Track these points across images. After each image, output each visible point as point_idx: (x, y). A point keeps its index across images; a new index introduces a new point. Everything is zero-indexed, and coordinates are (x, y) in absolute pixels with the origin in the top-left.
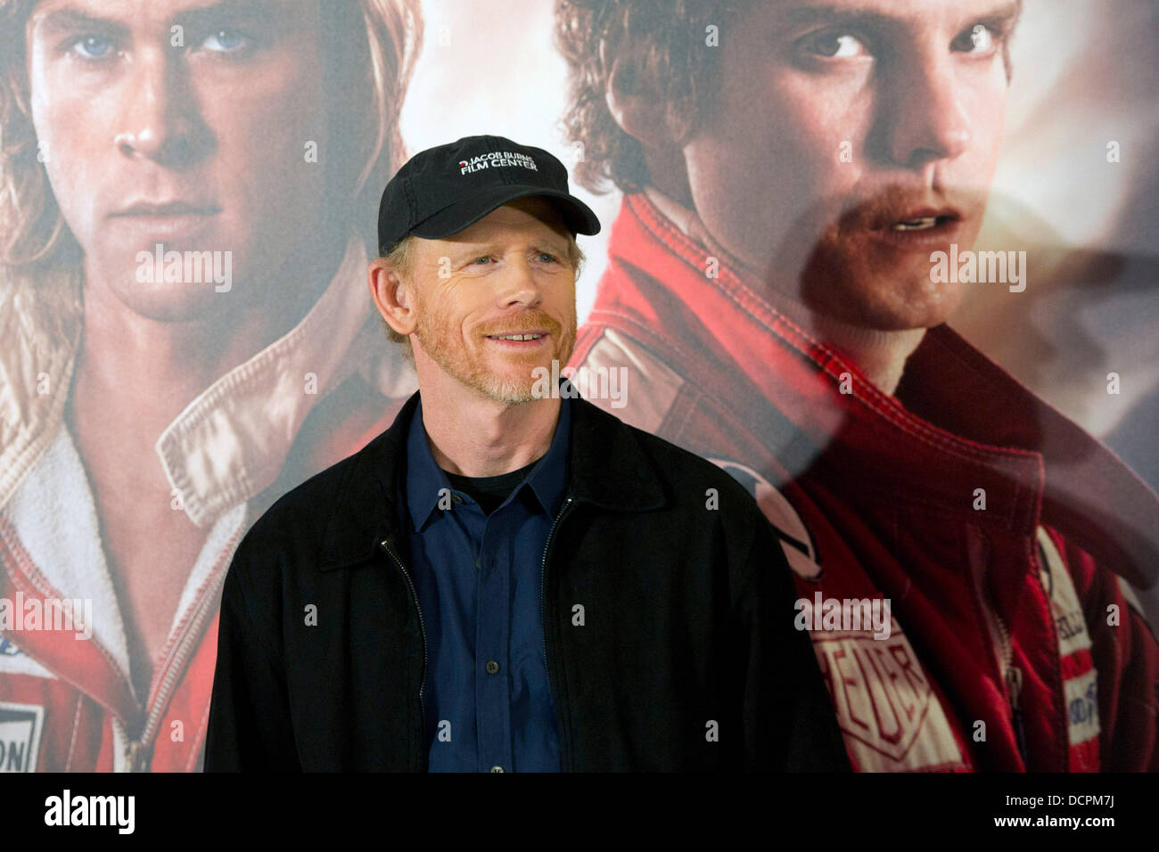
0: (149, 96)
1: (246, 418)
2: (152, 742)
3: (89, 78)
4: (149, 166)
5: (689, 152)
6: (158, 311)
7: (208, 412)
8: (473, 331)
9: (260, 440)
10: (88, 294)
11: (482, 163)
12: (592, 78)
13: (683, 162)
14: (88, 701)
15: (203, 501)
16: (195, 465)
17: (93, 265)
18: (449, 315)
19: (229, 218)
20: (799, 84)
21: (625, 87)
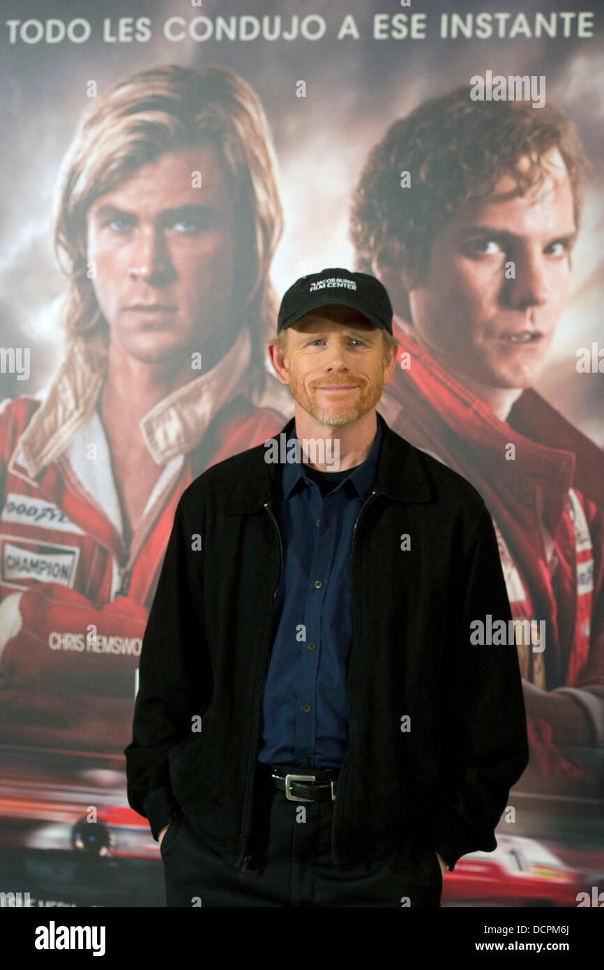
0: (146, 251)
1: (186, 413)
2: (132, 568)
3: (117, 240)
4: (144, 286)
5: (412, 295)
6: (145, 358)
7: (167, 409)
8: (309, 384)
9: (191, 424)
10: (111, 348)
11: (322, 285)
12: (366, 255)
13: (408, 300)
14: (102, 548)
15: (162, 453)
16: (159, 435)
17: (114, 334)
18: (298, 373)
19: (183, 314)
20: (468, 265)
21: (382, 260)
